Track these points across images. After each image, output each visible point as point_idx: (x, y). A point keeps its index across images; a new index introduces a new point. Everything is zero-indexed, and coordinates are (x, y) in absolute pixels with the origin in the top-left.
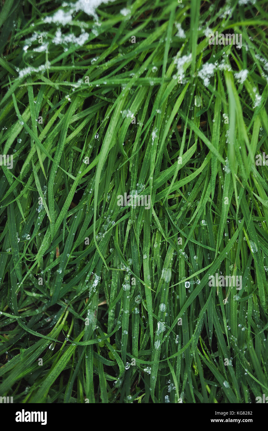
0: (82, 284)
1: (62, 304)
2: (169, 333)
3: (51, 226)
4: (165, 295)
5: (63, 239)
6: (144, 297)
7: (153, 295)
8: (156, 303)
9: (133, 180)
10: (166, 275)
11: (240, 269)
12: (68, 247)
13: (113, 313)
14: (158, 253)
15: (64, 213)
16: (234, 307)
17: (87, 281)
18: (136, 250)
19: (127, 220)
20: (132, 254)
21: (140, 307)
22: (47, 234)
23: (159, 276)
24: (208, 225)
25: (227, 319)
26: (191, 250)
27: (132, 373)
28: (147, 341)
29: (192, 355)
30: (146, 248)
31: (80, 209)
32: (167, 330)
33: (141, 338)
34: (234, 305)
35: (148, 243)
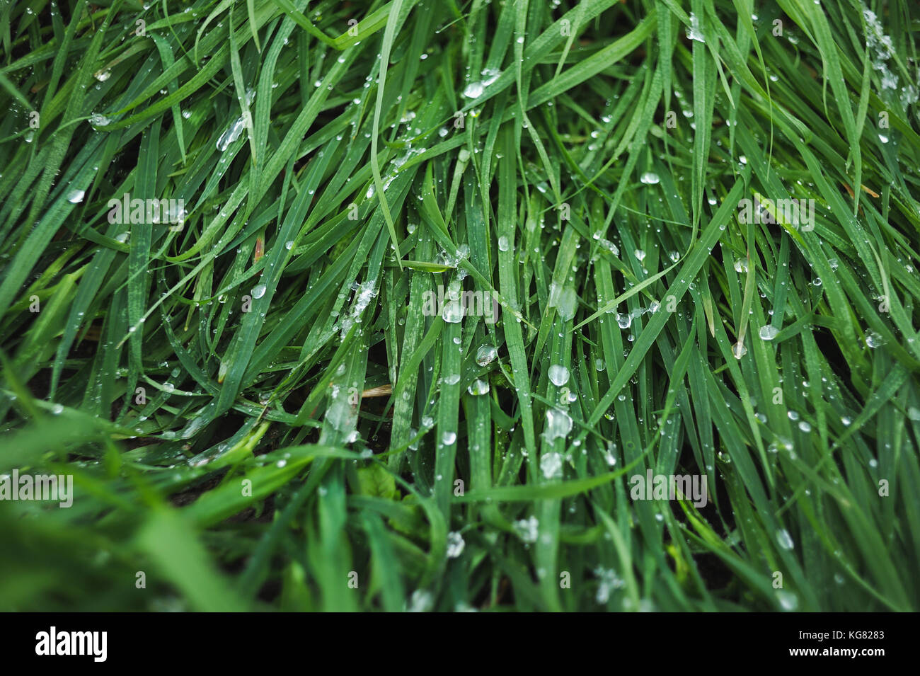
0: (318, 331)
1: (248, 408)
2: (583, 436)
3: (253, 173)
4: (561, 351)
5: (281, 211)
6: (503, 352)
7: (530, 349)
8: (537, 374)
9: (473, 67)
11: (761, 267)
12: (293, 224)
13: (409, 402)
14: (537, 244)
15: (290, 146)
16: (765, 357)
17: (335, 314)
18: (479, 217)
19: (456, 151)
20: (469, 234)
21: (493, 374)
22: (240, 191)
23: (541, 305)
24: (664, 181)
25: (751, 394)
26: (624, 234)
27: (470, 563)
28: (517, 471)
29: (659, 517)
30: (505, 223)
31: (332, 135)
33: (496, 466)
34: (766, 355)
35: (510, 210)
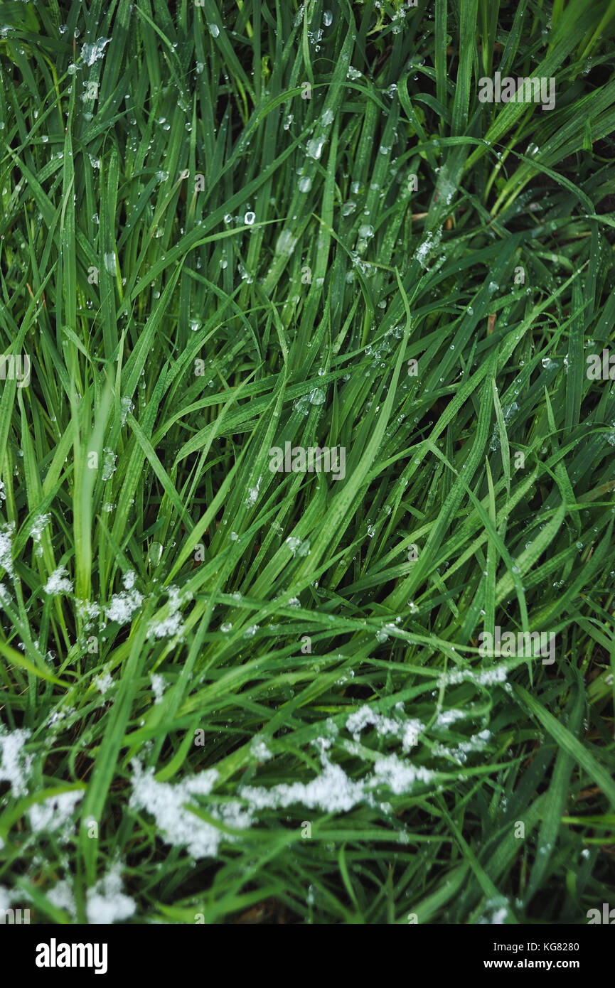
0: (455, 255)
2: (302, 136)
3: (494, 371)
4: (296, 208)
5: (475, 346)
6: (337, 210)
7: (318, 211)
8: (315, 197)
9: (313, 423)
10: (286, 243)
11: (146, 226)
12: (467, 327)
13: (402, 193)
14: (294, 286)
15: (464, 391)
16: (171, 161)
17: (443, 259)
18: (335, 295)
19: (342, 352)
20: (344, 288)
21: (348, 195)
22: (505, 358)
23: (301, 245)
24: (186, 317)
25: (188, 144)
26: (229, 279)
27: (385, 78)
28: (346, 130)
29: (268, 93)
30: (316, 296)
31: (431, 392)
32: (305, 142)
33: (357, 136)
34: (170, 165)
35: (309, 306)
